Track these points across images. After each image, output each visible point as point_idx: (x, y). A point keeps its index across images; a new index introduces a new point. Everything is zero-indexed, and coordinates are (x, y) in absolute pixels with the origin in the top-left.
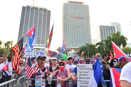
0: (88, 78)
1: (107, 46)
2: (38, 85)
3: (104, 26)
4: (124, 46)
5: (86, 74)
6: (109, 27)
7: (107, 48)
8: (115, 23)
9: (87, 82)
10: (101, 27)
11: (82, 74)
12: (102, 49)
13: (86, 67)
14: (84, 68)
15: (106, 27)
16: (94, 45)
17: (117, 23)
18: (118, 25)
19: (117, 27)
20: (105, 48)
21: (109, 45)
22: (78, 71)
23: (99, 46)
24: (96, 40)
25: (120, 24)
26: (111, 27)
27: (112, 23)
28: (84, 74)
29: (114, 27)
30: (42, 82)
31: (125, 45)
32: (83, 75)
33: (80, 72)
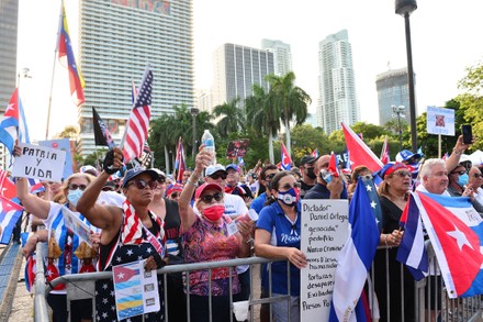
0: (333, 249)
1: (250, 117)
2: (127, 305)
3: (239, 49)
4: (300, 121)
5: (328, 234)
6: (255, 52)
7: (249, 125)
8: (274, 42)
9: (330, 263)
10: (229, 48)
11: (316, 234)
12: (234, 129)
13: (329, 211)
14: (323, 213)
15: (247, 50)
16: (205, 113)
17: (280, 43)
18: (284, 51)
19: (280, 58)
20: (241, 124)
21: (257, 117)
22: (306, 225)
23: (224, 119)
24: (208, 94)
25: (289, 46)
26: (263, 54)
27: (266, 42)
28: (321, 234)
29: (271, 55)
30: (145, 289)
31: (303, 120)
32: (320, 239)
33: (311, 230)
